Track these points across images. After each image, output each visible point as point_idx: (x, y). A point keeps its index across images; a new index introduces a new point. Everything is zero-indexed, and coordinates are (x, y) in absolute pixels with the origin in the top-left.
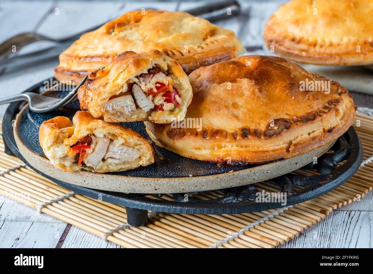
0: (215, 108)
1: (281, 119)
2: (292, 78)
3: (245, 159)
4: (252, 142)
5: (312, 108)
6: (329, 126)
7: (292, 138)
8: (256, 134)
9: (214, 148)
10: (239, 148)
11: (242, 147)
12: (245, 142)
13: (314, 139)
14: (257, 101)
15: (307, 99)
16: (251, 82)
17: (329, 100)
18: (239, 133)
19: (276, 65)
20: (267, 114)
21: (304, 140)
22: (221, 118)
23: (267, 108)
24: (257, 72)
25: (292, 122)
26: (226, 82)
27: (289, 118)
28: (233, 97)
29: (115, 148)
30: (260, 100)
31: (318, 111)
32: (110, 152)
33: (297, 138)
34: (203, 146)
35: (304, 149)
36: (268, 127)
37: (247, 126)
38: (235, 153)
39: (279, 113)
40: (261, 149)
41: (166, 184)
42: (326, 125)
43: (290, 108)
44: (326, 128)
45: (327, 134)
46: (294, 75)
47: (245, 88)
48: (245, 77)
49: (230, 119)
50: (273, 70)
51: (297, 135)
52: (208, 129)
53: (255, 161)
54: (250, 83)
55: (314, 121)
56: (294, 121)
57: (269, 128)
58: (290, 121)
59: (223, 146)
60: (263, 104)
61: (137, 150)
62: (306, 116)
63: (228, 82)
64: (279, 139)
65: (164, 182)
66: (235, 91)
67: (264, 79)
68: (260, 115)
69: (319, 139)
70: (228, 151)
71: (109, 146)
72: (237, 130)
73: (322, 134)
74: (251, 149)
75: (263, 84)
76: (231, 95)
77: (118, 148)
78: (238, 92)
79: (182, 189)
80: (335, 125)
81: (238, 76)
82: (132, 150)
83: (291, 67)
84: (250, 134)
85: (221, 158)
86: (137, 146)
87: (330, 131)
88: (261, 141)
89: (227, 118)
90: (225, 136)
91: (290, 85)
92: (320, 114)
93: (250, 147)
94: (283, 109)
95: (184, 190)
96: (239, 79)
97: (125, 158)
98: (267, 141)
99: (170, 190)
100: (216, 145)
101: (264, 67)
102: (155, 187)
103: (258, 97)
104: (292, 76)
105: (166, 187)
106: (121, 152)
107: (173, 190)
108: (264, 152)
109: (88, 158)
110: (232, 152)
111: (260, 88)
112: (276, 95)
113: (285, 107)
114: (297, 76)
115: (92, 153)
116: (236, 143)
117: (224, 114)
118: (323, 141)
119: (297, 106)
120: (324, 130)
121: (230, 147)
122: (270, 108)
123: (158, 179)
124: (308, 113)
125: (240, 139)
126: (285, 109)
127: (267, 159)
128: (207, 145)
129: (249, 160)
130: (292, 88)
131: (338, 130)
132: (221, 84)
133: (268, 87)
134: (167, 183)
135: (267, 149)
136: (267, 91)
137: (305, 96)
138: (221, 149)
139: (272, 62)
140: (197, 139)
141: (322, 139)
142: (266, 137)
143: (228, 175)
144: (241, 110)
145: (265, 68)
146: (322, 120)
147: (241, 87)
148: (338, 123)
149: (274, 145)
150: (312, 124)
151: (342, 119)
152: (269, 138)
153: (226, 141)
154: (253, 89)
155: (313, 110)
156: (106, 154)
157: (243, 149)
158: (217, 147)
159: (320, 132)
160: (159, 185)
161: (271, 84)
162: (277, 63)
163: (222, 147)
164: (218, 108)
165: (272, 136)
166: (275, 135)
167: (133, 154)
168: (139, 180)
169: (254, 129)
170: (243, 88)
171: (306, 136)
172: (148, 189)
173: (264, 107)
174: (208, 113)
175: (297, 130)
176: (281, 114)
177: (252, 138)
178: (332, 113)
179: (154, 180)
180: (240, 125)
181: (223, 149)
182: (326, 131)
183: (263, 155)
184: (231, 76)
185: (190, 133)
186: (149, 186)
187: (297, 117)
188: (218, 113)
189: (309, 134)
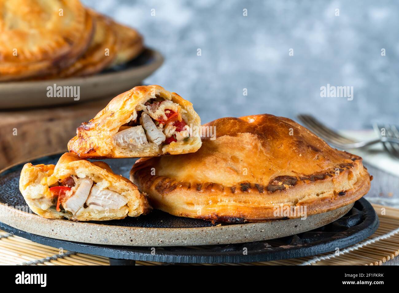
0: (211, 161)
1: (285, 176)
2: (300, 137)
3: (244, 216)
4: (252, 198)
5: (322, 168)
6: (340, 189)
7: (298, 197)
8: (258, 188)
9: (209, 203)
10: (237, 204)
11: (240, 202)
12: (244, 197)
13: (323, 199)
14: (259, 155)
15: (317, 158)
16: (254, 136)
17: (341, 164)
18: (238, 186)
19: (282, 123)
20: (270, 169)
21: (311, 200)
22: (218, 171)
23: (271, 164)
24: (260, 128)
25: (299, 179)
26: (225, 135)
27: (295, 176)
28: (233, 150)
29: (99, 192)
30: (264, 155)
31: (329, 172)
32: (93, 196)
33: (304, 197)
34: (195, 200)
35: (311, 210)
36: (271, 183)
37: (247, 181)
38: (232, 208)
39: (284, 170)
40: (262, 205)
41: (143, 234)
42: (338, 187)
43: (297, 166)
44: (338, 190)
45: (338, 196)
46: (302, 135)
47: (247, 142)
48: (247, 132)
49: (228, 172)
50: (278, 127)
51: (304, 194)
52: (203, 183)
53: (256, 218)
54: (252, 137)
55: (324, 180)
56: (301, 179)
57: (273, 184)
58: (297, 178)
59: (219, 200)
60: (266, 159)
61: (123, 196)
62: (315, 175)
63: (227, 135)
64: (284, 196)
65: (141, 231)
66: (235, 145)
67: (269, 135)
68: (263, 170)
69: (329, 201)
70: (224, 206)
71: (91, 189)
72: (235, 184)
73: (333, 197)
74: (251, 205)
75: (267, 139)
76: (230, 148)
77: (102, 192)
78: (238, 145)
79: (161, 241)
80: (347, 188)
81: (239, 131)
82: (117, 196)
83: (299, 127)
84: (250, 188)
85: (216, 214)
86: (124, 192)
87: (342, 194)
88: (262, 196)
89: (225, 171)
90: (222, 189)
91: (298, 142)
92: (331, 174)
93: (249, 203)
94: (288, 166)
95: (163, 243)
96: (240, 133)
97: (109, 204)
98: (269, 197)
99: (147, 242)
100: (211, 200)
101: (268, 124)
102: (130, 238)
103: (261, 152)
104: (300, 135)
105: (143, 238)
106: (105, 198)
107: (151, 242)
108: (266, 208)
109: (68, 201)
110: (229, 208)
111: (264, 142)
112: (281, 152)
113: (292, 164)
114: (306, 137)
115: (72, 195)
116: (234, 198)
117: (222, 167)
118: (333, 204)
119: (305, 164)
120: (335, 192)
121: (227, 201)
122: (273, 164)
123: (134, 228)
124: (317, 172)
125: (238, 192)
126: (291, 166)
127: (269, 217)
128: (200, 199)
129: (249, 216)
130: (300, 145)
131: (351, 194)
132: (219, 138)
133: (273, 143)
134: (145, 232)
135: (269, 206)
136: (271, 146)
137: (314, 155)
138: (217, 204)
139: (277, 119)
140: (189, 192)
141: (332, 201)
142: (269, 192)
143: (215, 229)
144: (241, 164)
145: (270, 124)
146: (332, 180)
147: (242, 141)
148: (351, 187)
149: (277, 202)
150: (321, 184)
151: (355, 184)
152: (272, 193)
153: (223, 194)
154: (256, 143)
155: (323, 170)
156: (88, 198)
157: (242, 205)
158: (212, 202)
159: (331, 194)
160: (136, 235)
161: (276, 140)
162: (284, 121)
163: (218, 202)
164: (215, 161)
165: (275, 191)
166: (279, 191)
167: (119, 200)
168: (113, 228)
169: (255, 184)
170: (244, 142)
171: (313, 196)
172: (123, 240)
173: (267, 163)
174: (203, 166)
175: (304, 188)
176: (286, 171)
177: (252, 192)
178: (344, 174)
179: (129, 229)
180: (239, 180)
181: (219, 204)
182: (337, 193)
183: (264, 211)
184: (231, 131)
185: (181, 186)
186: (124, 235)
187: (304, 175)
188: (215, 166)
189: (318, 195)
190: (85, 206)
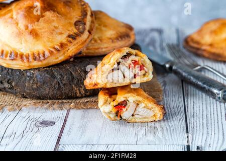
32: (137, 111)
77: (141, 109)
82: (150, 111)
86: (152, 108)
97: (145, 115)
106: (143, 112)
109: (124, 113)
115: (126, 111)
156: (134, 112)
190: (133, 115)
